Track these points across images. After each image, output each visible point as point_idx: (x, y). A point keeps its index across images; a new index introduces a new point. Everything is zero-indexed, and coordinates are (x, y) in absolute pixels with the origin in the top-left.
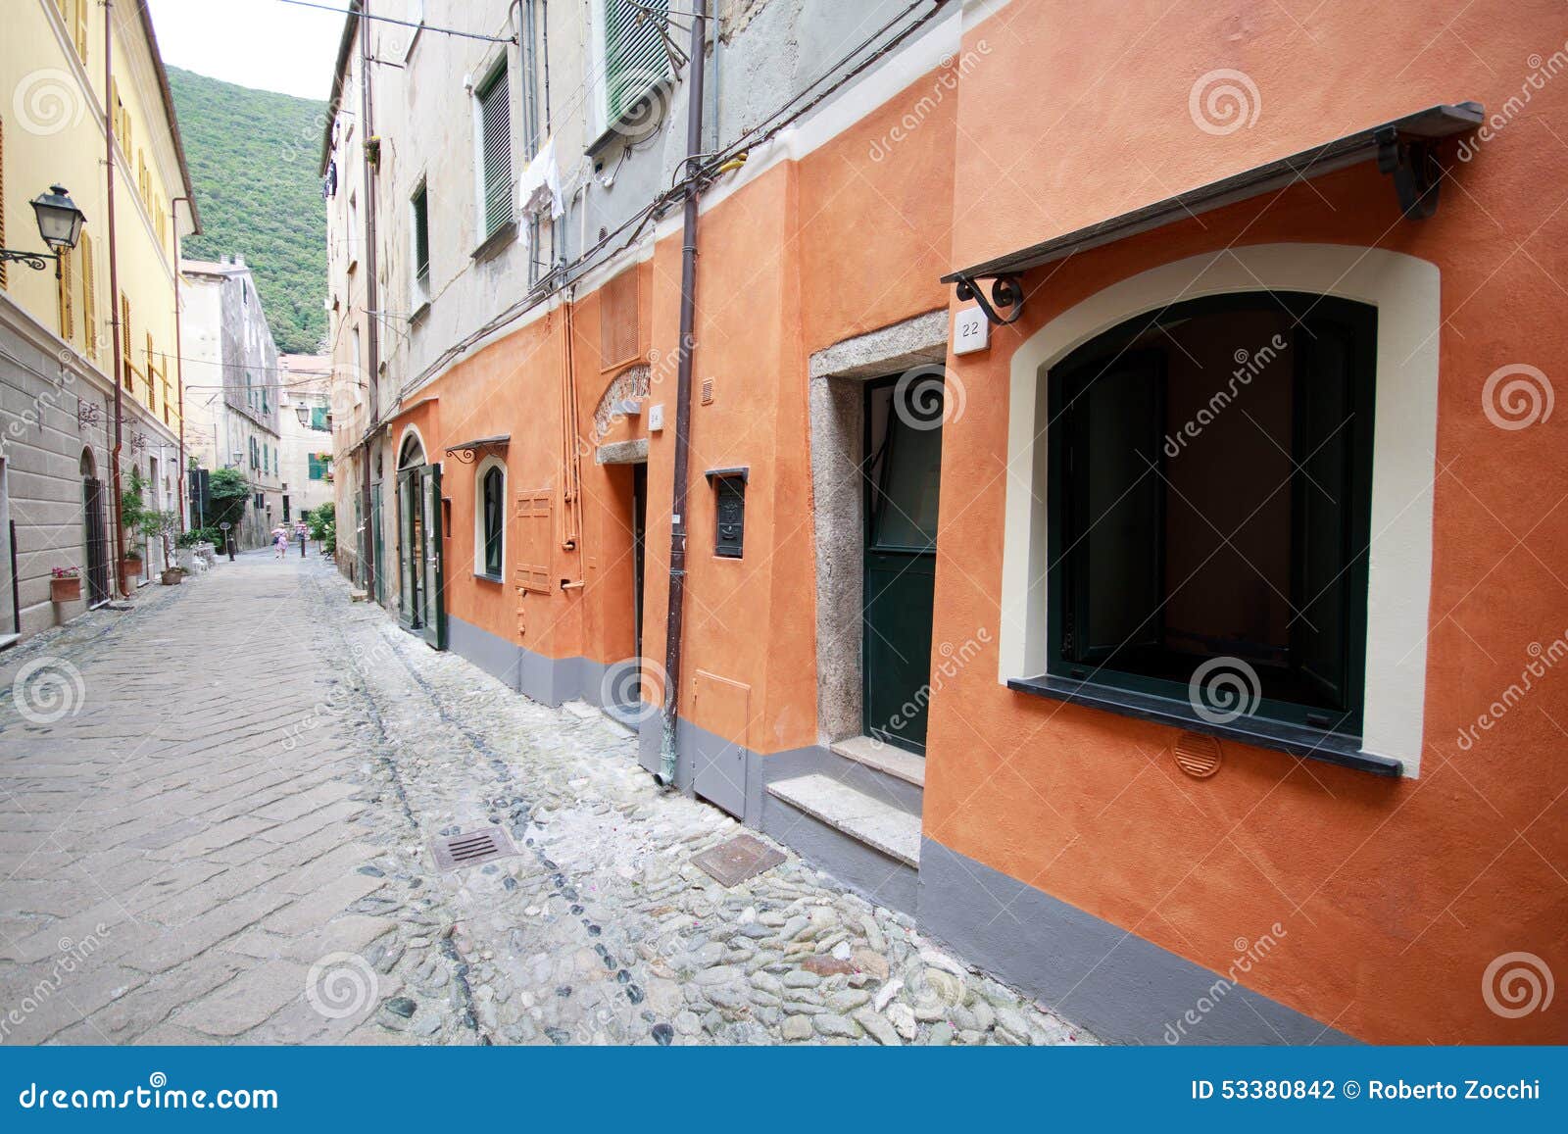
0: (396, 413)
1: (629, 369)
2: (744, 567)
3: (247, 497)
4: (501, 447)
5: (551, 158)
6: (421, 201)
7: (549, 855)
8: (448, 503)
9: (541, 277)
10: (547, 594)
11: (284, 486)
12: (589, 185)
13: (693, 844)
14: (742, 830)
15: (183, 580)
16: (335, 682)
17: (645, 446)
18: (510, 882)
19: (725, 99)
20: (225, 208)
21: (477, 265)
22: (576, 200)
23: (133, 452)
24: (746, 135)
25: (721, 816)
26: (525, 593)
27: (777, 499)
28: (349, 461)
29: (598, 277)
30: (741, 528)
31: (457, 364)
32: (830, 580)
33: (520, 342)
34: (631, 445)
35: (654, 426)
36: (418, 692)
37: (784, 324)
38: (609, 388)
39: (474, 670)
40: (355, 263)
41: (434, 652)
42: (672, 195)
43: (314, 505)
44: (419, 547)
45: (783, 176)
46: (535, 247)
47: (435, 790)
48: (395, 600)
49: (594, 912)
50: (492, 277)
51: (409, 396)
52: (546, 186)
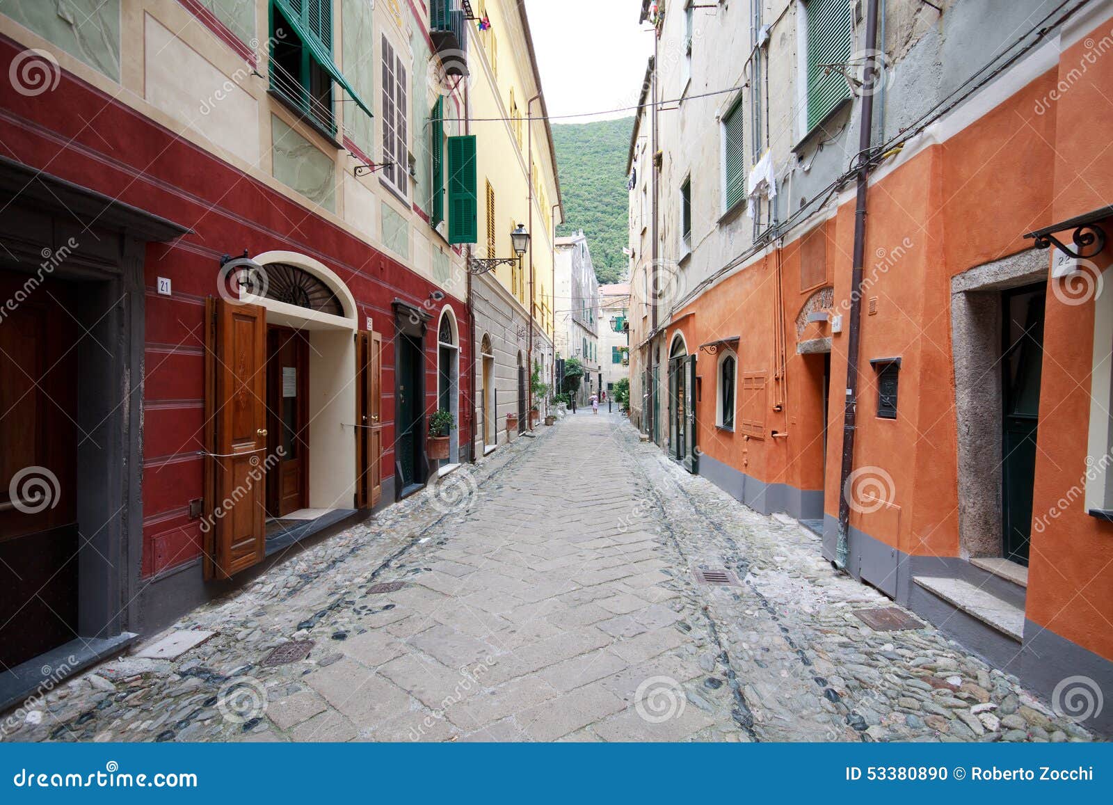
0: (668, 323)
1: (819, 290)
2: (898, 424)
3: (580, 375)
4: (734, 344)
5: (768, 162)
6: (686, 189)
7: (759, 590)
8: (700, 380)
9: (761, 233)
10: (763, 440)
11: (599, 367)
12: (794, 171)
13: (855, 604)
14: (892, 604)
15: (554, 423)
16: (637, 484)
17: (829, 342)
18: (737, 597)
19: (889, 107)
20: (571, 200)
21: (720, 227)
22: (785, 181)
23: (535, 351)
24: (901, 132)
25: (879, 595)
26: (748, 438)
27: (922, 379)
28: (638, 352)
29: (798, 231)
30: (896, 399)
31: (708, 290)
32: (968, 438)
33: (747, 275)
34: (821, 342)
35: (835, 329)
36: (681, 496)
37: (929, 259)
38: (806, 304)
39: (715, 488)
40: (645, 229)
41: (689, 474)
42: (850, 175)
43: (616, 380)
44: (681, 408)
45: (929, 158)
46: (758, 213)
47: (694, 547)
48: (666, 441)
49: (785, 622)
50: (730, 235)
51: (677, 312)
52: (765, 180)
